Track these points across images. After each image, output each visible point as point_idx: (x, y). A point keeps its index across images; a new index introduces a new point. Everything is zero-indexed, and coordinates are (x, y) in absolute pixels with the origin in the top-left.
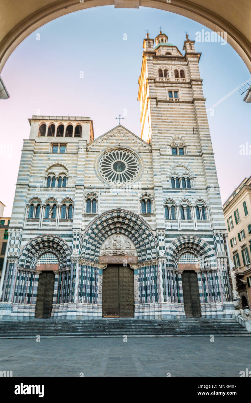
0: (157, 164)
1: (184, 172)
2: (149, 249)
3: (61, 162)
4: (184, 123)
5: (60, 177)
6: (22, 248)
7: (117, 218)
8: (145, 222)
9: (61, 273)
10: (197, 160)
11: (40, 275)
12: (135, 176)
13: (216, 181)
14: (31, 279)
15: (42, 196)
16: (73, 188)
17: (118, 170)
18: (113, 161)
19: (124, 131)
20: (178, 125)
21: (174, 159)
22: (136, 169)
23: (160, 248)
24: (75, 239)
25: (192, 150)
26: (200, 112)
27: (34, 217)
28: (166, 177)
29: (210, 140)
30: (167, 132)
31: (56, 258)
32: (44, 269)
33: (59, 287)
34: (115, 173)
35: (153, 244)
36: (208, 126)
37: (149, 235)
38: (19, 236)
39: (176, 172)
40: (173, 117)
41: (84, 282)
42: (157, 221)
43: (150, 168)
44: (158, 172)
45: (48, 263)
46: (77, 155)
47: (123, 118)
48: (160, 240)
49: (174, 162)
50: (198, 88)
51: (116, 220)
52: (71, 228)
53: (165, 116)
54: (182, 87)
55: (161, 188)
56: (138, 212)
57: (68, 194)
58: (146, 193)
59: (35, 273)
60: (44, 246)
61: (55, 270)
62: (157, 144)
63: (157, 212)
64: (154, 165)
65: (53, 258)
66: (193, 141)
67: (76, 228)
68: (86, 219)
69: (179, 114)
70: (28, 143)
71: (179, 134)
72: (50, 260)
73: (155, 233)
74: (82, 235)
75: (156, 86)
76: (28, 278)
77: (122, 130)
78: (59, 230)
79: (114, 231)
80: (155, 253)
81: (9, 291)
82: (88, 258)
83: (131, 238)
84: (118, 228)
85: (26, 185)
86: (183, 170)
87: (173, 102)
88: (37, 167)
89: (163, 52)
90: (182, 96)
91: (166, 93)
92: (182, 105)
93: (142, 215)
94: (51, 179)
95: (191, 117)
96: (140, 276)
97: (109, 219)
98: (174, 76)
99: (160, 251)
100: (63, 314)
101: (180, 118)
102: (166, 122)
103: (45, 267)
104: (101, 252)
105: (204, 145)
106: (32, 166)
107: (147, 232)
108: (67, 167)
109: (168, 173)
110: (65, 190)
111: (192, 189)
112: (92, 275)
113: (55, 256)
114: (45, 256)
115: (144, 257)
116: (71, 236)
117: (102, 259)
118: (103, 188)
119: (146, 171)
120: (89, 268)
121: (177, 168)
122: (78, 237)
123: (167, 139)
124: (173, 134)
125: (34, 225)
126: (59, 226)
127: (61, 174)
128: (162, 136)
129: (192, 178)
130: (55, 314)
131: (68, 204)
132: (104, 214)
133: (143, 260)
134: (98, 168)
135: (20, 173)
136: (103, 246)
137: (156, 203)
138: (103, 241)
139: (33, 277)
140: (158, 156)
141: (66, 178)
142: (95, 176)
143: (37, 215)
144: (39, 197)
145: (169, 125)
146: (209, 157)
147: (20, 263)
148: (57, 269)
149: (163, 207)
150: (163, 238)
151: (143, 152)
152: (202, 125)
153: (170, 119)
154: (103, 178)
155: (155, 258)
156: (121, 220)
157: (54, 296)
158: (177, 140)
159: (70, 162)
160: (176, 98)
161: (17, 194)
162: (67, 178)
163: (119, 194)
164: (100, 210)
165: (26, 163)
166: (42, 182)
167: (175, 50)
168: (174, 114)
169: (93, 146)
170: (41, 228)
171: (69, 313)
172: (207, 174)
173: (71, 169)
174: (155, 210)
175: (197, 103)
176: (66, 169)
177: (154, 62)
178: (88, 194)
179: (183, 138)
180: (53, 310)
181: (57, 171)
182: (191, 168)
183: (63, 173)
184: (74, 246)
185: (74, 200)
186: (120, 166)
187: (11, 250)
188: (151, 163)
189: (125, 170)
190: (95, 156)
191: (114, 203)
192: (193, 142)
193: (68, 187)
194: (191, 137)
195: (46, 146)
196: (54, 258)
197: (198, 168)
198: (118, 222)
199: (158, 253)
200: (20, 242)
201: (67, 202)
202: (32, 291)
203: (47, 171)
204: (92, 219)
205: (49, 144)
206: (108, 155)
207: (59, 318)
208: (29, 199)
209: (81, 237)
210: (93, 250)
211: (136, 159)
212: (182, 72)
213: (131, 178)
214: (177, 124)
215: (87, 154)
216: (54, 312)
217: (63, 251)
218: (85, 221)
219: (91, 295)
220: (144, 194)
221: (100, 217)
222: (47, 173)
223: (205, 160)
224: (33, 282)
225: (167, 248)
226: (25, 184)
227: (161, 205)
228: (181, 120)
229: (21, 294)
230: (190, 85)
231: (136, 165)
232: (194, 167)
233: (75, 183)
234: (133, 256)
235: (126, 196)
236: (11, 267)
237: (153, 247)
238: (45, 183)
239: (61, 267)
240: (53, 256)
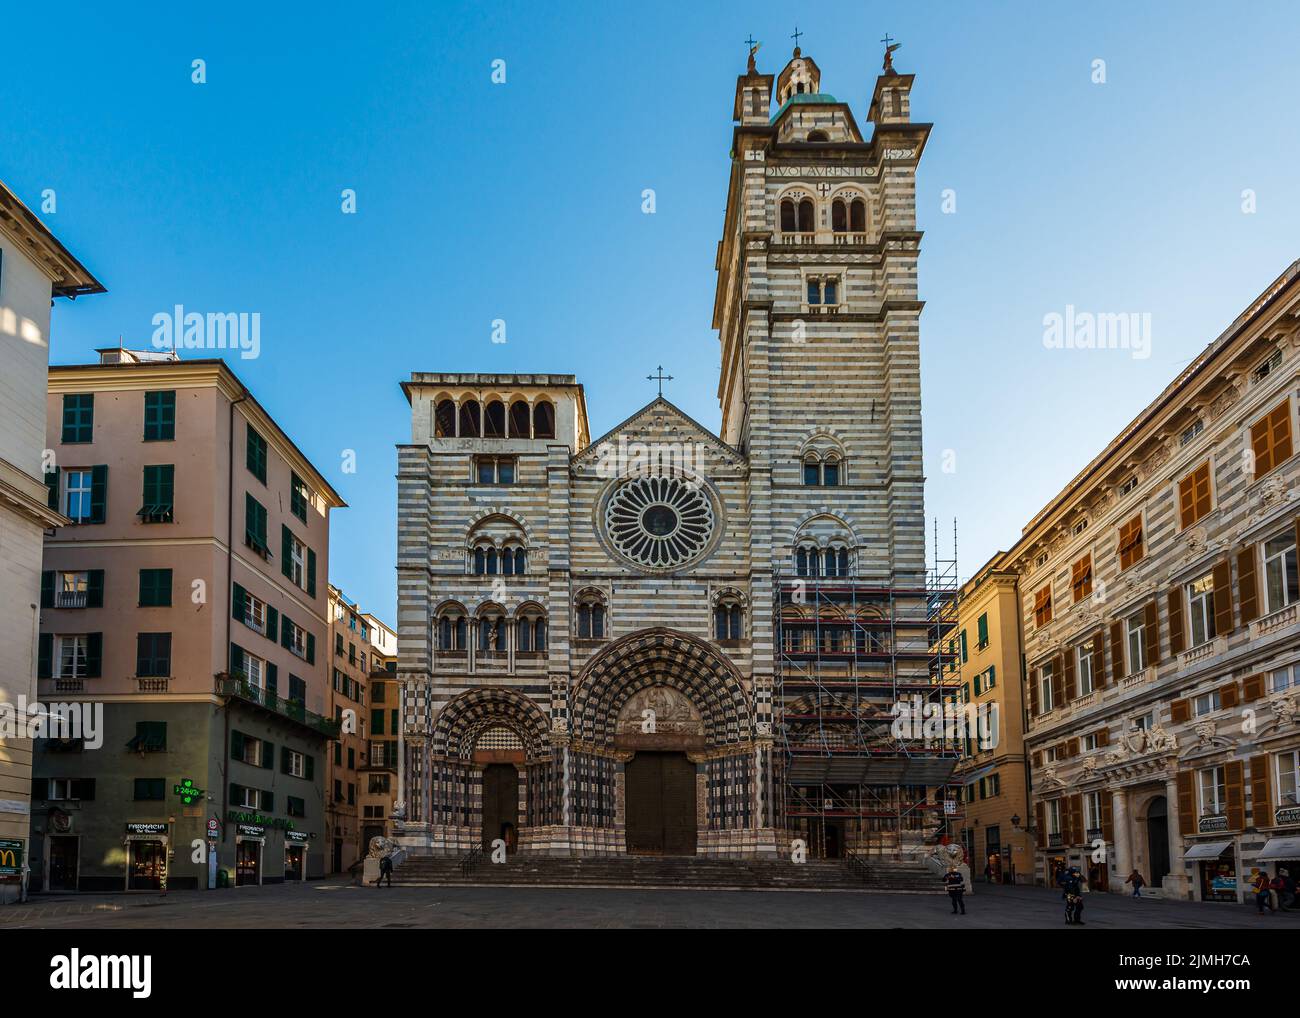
0: (761, 512)
1: (833, 532)
2: (732, 720)
3: (506, 510)
4: (847, 386)
5: (508, 549)
6: (435, 714)
7: (657, 650)
8: (726, 658)
9: (530, 769)
10: (875, 497)
11: (484, 772)
12: (702, 547)
13: (920, 556)
14: (467, 781)
15: (467, 598)
16: (541, 576)
17: (656, 529)
18: (642, 506)
19: (672, 418)
20: (829, 395)
21: (809, 497)
22: (706, 526)
23: (760, 718)
24: (555, 697)
25: (863, 469)
26: (900, 348)
27: (453, 647)
28: (785, 547)
29: (919, 438)
30: (794, 417)
31: (517, 738)
32: (493, 761)
33: (530, 797)
34: (649, 538)
35: (741, 709)
36: (918, 394)
37: (734, 689)
38: (423, 689)
39: (813, 532)
40: (814, 368)
41: (583, 787)
42: (756, 658)
43: (740, 523)
44: (763, 532)
45: (500, 747)
46: (547, 489)
47: (670, 378)
48: (760, 700)
49: (809, 506)
50: (902, 264)
51: (653, 654)
52: (545, 672)
53: (792, 368)
54: (851, 265)
55: (770, 575)
56: (707, 636)
57: (532, 592)
58: (731, 589)
59: (471, 768)
60: (486, 713)
61: (516, 763)
62: (765, 452)
63: (755, 634)
64: (753, 515)
65: (509, 738)
66: (868, 443)
67: (556, 673)
68: (581, 651)
69: (835, 359)
70: (410, 455)
71: (831, 422)
72: (504, 743)
73: (748, 685)
74: (573, 687)
75: (770, 265)
76: (457, 777)
77: (667, 414)
78: (516, 677)
79: (648, 680)
80: (746, 729)
81: (419, 801)
82: (591, 739)
83: (689, 697)
84: (659, 672)
85: (422, 569)
86: (831, 527)
87: (820, 321)
88: (444, 522)
89: (802, 130)
90: (848, 299)
91: (800, 287)
92: (848, 330)
93: (717, 642)
94: (485, 555)
95: (868, 368)
96: (711, 777)
97: (637, 652)
98: (829, 226)
99: (759, 725)
100: (543, 846)
101: (836, 373)
102: (794, 386)
103: (494, 756)
104: (619, 725)
105: (901, 454)
106: (432, 522)
107: (730, 682)
108: (522, 522)
109: (790, 536)
110: (522, 584)
111: (851, 578)
112: (600, 774)
113: (513, 734)
114: (492, 733)
115: (719, 738)
116: (545, 689)
117: (622, 741)
118: (619, 578)
119: (731, 530)
120: (593, 757)
121: (815, 522)
122: (563, 692)
123: (792, 438)
124: (812, 422)
125: (457, 665)
126: (517, 667)
127: (507, 541)
128: (780, 431)
129: (853, 549)
130: (526, 847)
131: (532, 617)
132: (625, 640)
133: (718, 743)
134: (603, 527)
135: (403, 538)
136: (625, 714)
137: (755, 613)
138: (624, 703)
139: (471, 776)
140: (765, 488)
141: (521, 553)
142: (597, 545)
143: (461, 641)
144: (460, 600)
145: (801, 395)
146: (910, 489)
147: (436, 747)
148: (521, 760)
149: (770, 624)
150: (768, 695)
151: (726, 480)
152: (900, 394)
153: (807, 377)
154: (618, 552)
155: (746, 739)
156: (665, 654)
157: (518, 812)
158: (822, 442)
159: (530, 509)
160: (831, 305)
161: (403, 592)
162: (526, 551)
163: (661, 592)
164: (613, 632)
165: (413, 510)
166: (463, 563)
167: (841, 119)
168: (821, 359)
169: (588, 463)
170: (473, 673)
171: (554, 845)
172: (897, 538)
173: (533, 527)
174: (752, 631)
175: (896, 318)
176: (520, 527)
177: (770, 172)
178: (581, 593)
179: (841, 436)
180: (520, 839)
181: (498, 532)
182: (853, 523)
183: (513, 539)
184: (555, 712)
185: (547, 608)
186: (660, 519)
187: (410, 719)
188: (746, 509)
189: (676, 530)
190: (595, 491)
191: (648, 615)
192: (866, 448)
193: (529, 576)
194: (863, 431)
195: (459, 464)
196: (513, 738)
197: (873, 523)
198: (659, 659)
199: (754, 729)
200: (428, 703)
201: (531, 612)
202: (470, 803)
203: (471, 534)
204: (595, 651)
205: (467, 458)
206: (629, 489)
207: (533, 853)
208: (435, 606)
209: (571, 692)
210: (600, 722)
211: (705, 500)
212: (858, 205)
213: (691, 552)
214: (828, 390)
215: (573, 487)
216: (523, 843)
217: (531, 723)
218: (579, 657)
219: (600, 811)
220: (724, 591)
221: (614, 648)
222: (472, 540)
223: (896, 498)
224: (470, 786)
225: (775, 718)
226: (420, 566)
227: (764, 619)
228: (839, 377)
229: (447, 809)
230: (880, 256)
231: (705, 516)
232: (862, 519)
233: (546, 563)
234: (696, 735)
235: (676, 597)
236: (417, 755)
237: (743, 716)
238: (469, 565)
239: (529, 756)
240: (509, 734)
